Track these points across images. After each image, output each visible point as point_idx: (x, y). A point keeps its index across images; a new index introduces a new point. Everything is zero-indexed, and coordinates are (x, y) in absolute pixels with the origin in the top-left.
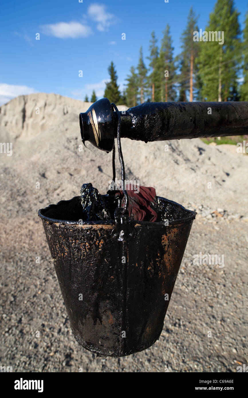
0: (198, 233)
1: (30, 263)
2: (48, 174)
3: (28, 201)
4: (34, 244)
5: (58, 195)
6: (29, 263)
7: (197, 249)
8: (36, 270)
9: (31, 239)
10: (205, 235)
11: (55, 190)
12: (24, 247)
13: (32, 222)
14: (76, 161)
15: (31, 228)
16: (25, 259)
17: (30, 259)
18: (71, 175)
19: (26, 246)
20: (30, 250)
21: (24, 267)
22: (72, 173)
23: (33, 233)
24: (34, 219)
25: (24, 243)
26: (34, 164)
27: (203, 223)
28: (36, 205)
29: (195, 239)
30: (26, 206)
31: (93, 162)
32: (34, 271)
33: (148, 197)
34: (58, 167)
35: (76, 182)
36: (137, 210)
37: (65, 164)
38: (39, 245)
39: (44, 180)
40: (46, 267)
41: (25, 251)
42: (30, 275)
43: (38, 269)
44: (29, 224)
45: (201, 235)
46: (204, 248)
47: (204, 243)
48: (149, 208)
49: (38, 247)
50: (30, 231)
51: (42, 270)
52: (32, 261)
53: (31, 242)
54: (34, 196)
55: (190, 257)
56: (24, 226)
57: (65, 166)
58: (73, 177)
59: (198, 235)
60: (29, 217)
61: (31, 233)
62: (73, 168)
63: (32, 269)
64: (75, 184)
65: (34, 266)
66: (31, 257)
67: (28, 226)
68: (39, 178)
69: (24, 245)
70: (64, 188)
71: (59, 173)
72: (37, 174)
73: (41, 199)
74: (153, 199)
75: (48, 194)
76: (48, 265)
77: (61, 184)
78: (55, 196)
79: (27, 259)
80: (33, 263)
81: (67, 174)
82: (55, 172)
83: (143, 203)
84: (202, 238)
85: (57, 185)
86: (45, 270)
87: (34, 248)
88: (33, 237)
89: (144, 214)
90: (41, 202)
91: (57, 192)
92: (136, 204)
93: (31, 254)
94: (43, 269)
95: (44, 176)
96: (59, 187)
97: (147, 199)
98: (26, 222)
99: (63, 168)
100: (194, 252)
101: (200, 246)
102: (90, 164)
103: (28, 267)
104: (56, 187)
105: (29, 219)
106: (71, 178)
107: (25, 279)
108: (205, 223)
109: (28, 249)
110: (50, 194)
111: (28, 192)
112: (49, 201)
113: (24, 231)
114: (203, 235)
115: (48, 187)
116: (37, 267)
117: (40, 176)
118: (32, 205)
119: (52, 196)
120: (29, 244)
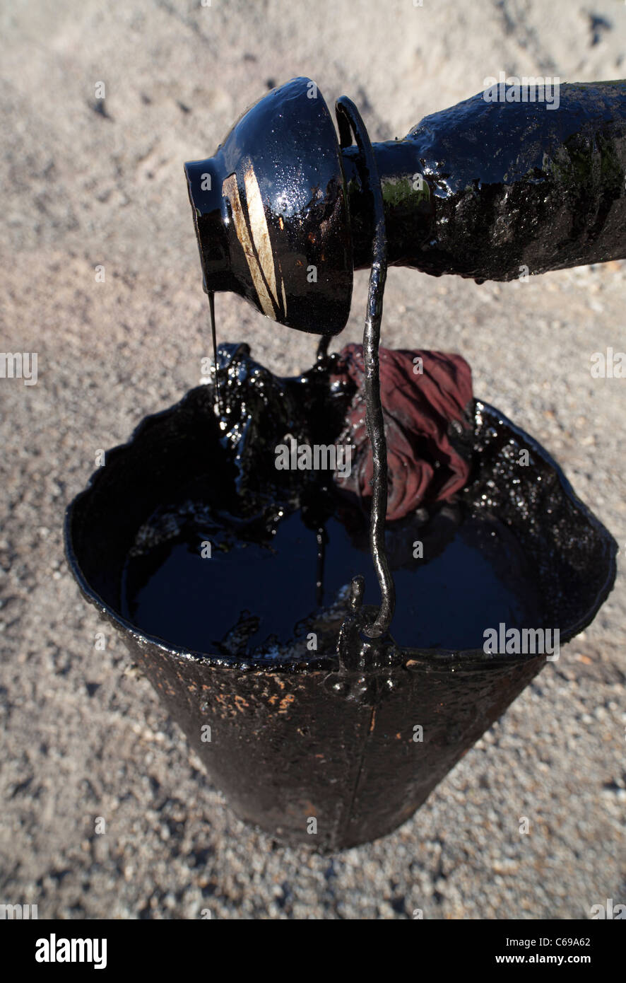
0: (542, 316)
1: (91, 393)
2: (113, 105)
3: (63, 196)
4: (94, 336)
5: (150, 176)
6: (86, 392)
7: (536, 367)
8: (108, 414)
9: (86, 320)
10: (563, 325)
11: (141, 159)
12: (69, 344)
13: (81, 266)
14: (197, 60)
15: (80, 284)
16: (73, 381)
17: (87, 382)
18: (185, 110)
19: (75, 341)
20: (85, 353)
21: (75, 403)
22: (189, 104)
23: (88, 300)
24: (87, 256)
25: (68, 331)
26: (65, 64)
27: (560, 288)
28: (87, 207)
29: (532, 337)
30: (61, 211)
31: (250, 65)
32: (101, 416)
33: (446, 405)
34: (144, 81)
35: (203, 136)
36: (404, 459)
37: (162, 68)
38: (108, 338)
39: (104, 126)
40: (133, 405)
41: (71, 355)
42: (92, 427)
43: (112, 411)
44: (76, 273)
45: (549, 325)
46: (553, 365)
47: (555, 351)
48: (445, 446)
49: (107, 344)
50: (79, 293)
51: (122, 414)
52: (93, 386)
53: (86, 328)
54: (81, 179)
55: (512, 390)
56: (62, 277)
57: (164, 77)
58: (190, 119)
59: (542, 324)
60: (75, 249)
61: (82, 301)
62: (188, 85)
63: (97, 411)
64: (200, 141)
65: (99, 400)
66: (90, 375)
67: (72, 278)
68: (90, 119)
69: (69, 337)
70: (166, 154)
71: (147, 101)
72: (80, 106)
73: (102, 189)
74: (460, 408)
75: (120, 172)
76: (135, 400)
77: (158, 140)
78: (142, 180)
79: (80, 381)
80: (98, 391)
81: (170, 108)
82: (134, 97)
83: (426, 428)
84: (551, 335)
85: (144, 142)
86: (131, 416)
87: (96, 347)
88: (91, 314)
89: (428, 475)
90: (104, 199)
91: (148, 165)
92: (401, 436)
93: (89, 365)
94: (124, 410)
95: (100, 109)
96: (151, 150)
97: (441, 412)
98: (67, 264)
99: (159, 85)
100: (524, 376)
101: (542, 359)
102: (241, 72)
103: (84, 405)
104: (143, 151)
105: (73, 255)
106: (185, 123)
107: (81, 437)
108: (566, 286)
109: (81, 350)
110: (128, 173)
111: (61, 165)
112: (126, 195)
113: (65, 295)
114: (556, 325)
115: (117, 150)
116: (108, 405)
117: (89, 112)
118: (78, 209)
119: (134, 180)
120: (82, 336)
